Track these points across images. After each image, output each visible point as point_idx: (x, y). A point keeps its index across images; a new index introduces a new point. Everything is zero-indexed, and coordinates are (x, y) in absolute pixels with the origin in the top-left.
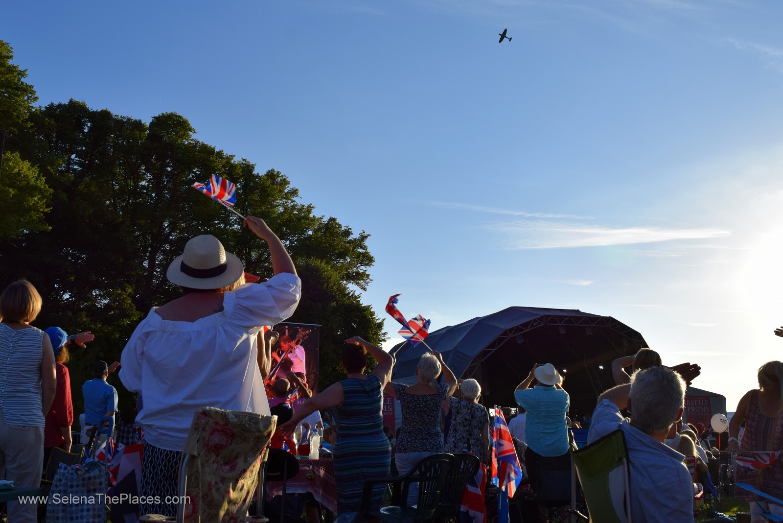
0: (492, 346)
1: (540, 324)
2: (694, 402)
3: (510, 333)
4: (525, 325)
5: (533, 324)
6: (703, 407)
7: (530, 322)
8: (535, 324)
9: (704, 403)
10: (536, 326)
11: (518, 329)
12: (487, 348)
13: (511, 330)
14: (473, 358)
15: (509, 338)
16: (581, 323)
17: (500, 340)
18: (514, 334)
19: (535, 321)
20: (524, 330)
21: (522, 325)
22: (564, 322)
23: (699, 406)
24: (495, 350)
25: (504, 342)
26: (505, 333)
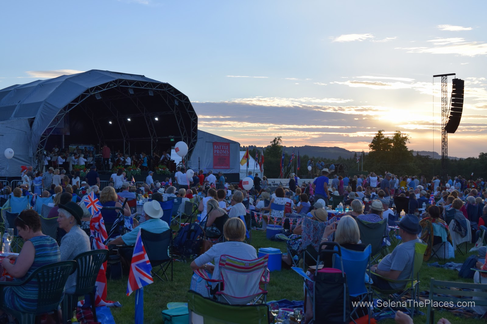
0: (76, 100)
1: (115, 85)
2: (219, 147)
3: (91, 91)
4: (104, 86)
5: (109, 85)
6: (225, 150)
7: (107, 83)
8: (110, 85)
9: (226, 148)
10: (111, 87)
11: (97, 88)
12: (72, 102)
13: (92, 89)
14: (60, 110)
15: (90, 95)
16: (145, 87)
17: (83, 96)
18: (94, 92)
19: (111, 83)
20: (102, 89)
21: (101, 86)
22: (133, 85)
23: (222, 150)
24: (78, 104)
25: (85, 98)
26: (87, 91)
